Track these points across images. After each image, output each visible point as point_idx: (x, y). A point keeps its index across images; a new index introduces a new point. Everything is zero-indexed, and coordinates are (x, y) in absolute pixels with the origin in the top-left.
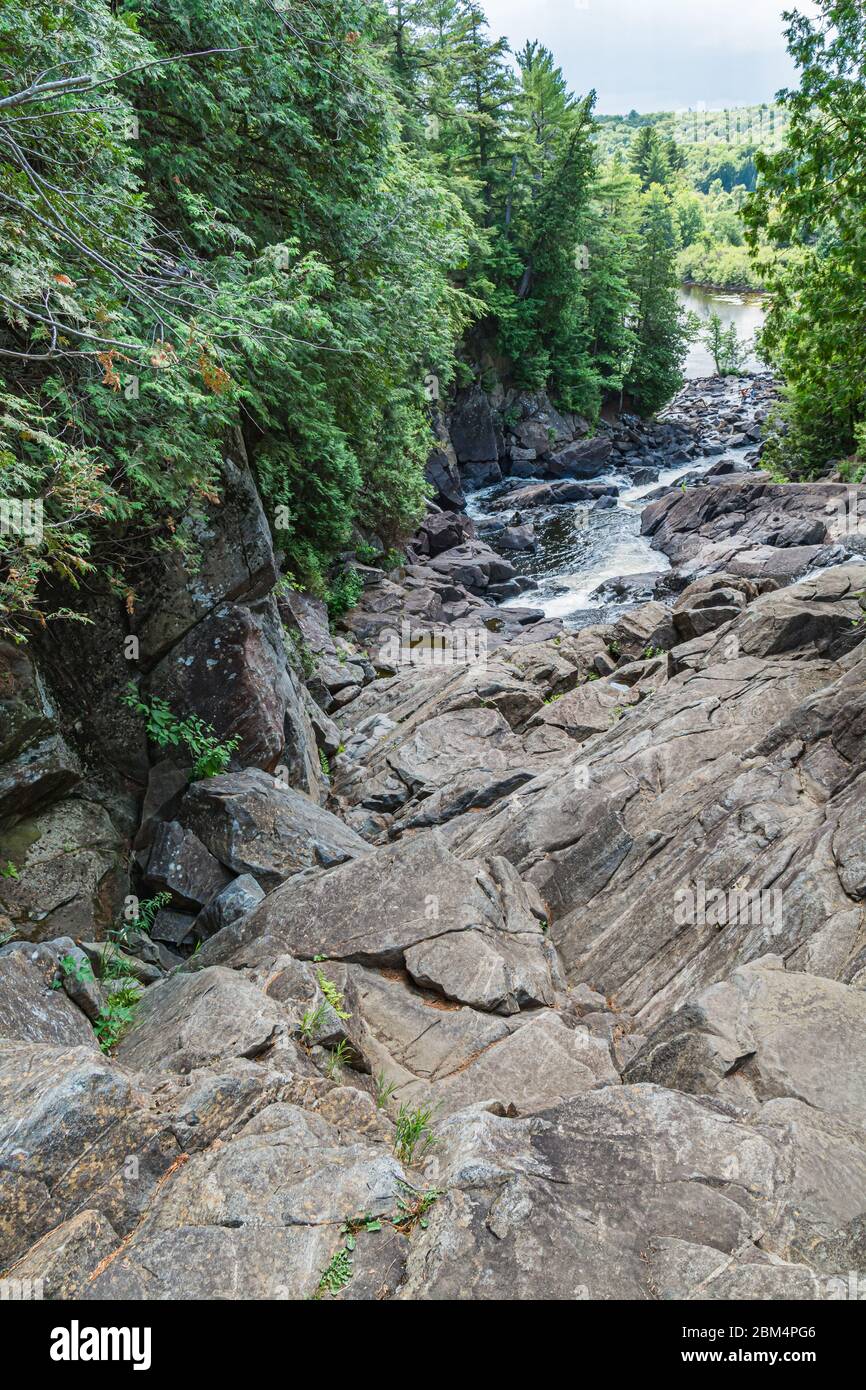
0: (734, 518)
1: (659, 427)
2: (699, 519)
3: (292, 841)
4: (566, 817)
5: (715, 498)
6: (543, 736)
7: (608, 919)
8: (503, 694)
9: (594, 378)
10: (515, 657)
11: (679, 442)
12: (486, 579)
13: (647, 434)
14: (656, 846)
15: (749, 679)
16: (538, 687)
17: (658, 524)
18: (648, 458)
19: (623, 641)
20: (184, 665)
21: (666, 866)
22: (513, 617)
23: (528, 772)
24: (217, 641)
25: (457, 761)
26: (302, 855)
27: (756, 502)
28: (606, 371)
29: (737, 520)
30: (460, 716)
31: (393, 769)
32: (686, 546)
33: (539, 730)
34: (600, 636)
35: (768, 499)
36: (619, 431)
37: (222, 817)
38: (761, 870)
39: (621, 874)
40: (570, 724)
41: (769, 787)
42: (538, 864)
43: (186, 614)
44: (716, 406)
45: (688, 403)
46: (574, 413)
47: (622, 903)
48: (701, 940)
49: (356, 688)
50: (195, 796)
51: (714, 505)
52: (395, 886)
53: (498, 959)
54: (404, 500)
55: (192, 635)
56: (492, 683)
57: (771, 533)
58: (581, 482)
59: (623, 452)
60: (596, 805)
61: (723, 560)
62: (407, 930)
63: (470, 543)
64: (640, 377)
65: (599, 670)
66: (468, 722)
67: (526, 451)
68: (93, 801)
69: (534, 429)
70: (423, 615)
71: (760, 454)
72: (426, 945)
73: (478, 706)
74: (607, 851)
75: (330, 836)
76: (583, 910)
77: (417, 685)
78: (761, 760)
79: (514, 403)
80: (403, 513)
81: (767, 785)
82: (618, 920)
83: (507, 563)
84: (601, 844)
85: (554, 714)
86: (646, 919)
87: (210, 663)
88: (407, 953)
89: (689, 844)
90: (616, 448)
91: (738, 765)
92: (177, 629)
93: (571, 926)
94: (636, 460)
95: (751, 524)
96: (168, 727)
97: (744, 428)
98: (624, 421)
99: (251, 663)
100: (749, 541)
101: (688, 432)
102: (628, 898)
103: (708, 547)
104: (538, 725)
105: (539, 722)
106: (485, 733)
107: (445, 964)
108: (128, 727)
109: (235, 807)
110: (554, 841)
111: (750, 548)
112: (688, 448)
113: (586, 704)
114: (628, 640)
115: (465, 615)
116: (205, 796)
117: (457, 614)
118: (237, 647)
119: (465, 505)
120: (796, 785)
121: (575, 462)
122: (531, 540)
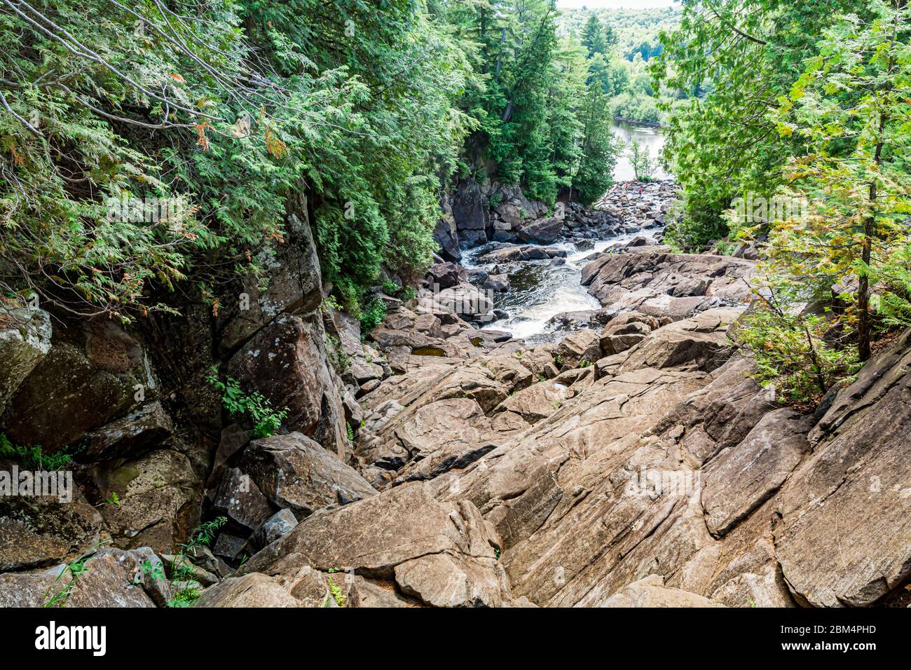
0: (645, 275)
1: (595, 213)
2: (621, 275)
3: (321, 486)
4: (517, 476)
5: (632, 262)
6: (505, 419)
7: (543, 550)
8: (479, 389)
9: (552, 177)
10: (489, 364)
11: (609, 223)
13: (587, 216)
14: (579, 497)
15: (649, 383)
16: (505, 385)
17: (593, 278)
18: (588, 233)
19: (564, 355)
20: (252, 356)
21: (585, 512)
22: (491, 337)
23: (494, 444)
24: (277, 340)
25: (445, 435)
26: (328, 496)
27: (660, 265)
28: (561, 173)
29: (647, 277)
30: (448, 403)
31: (399, 439)
32: (612, 293)
33: (503, 415)
34: (549, 351)
35: (669, 264)
36: (569, 214)
37: (271, 466)
38: (652, 516)
39: (554, 517)
40: (525, 411)
41: (659, 458)
42: (496, 508)
43: (256, 320)
44: (635, 200)
45: (616, 198)
46: (538, 200)
47: (554, 538)
48: (609, 566)
49: (377, 381)
50: (253, 450)
51: (632, 266)
52: (391, 519)
53: (462, 575)
54: (418, 252)
55: (260, 335)
56: (472, 381)
57: (670, 287)
58: (541, 248)
59: (571, 228)
60: (539, 467)
61: (637, 304)
62: (398, 552)
63: (462, 284)
64: (584, 178)
65: (547, 375)
66: (454, 407)
67: (504, 224)
68: (180, 451)
69: (510, 209)
70: (427, 333)
71: (664, 234)
72: (411, 563)
73: (462, 397)
74: (544, 499)
75: (349, 483)
76: (526, 542)
77: (420, 381)
78: (655, 438)
79: (498, 191)
80: (417, 261)
81: (657, 456)
82: (551, 550)
84: (541, 495)
85: (514, 404)
86: (570, 550)
87: (271, 355)
88: (396, 568)
89: (602, 496)
90: (567, 225)
91: (638, 441)
92: (249, 330)
93: (517, 554)
94: (580, 234)
95: (656, 280)
96: (237, 400)
97: (653, 216)
98: (572, 207)
99: (301, 357)
100: (655, 292)
101: (616, 217)
102: (558, 534)
103: (627, 295)
104: (502, 411)
105: (503, 409)
106: (465, 416)
107: (423, 578)
108: (209, 399)
109: (281, 459)
110: (508, 492)
111: (655, 296)
112: (615, 227)
113: (537, 398)
114: (569, 355)
115: (456, 334)
116: (260, 451)
117: (451, 333)
118: (291, 345)
119: (461, 258)
120: (678, 456)
121: (537, 234)
122: (505, 284)
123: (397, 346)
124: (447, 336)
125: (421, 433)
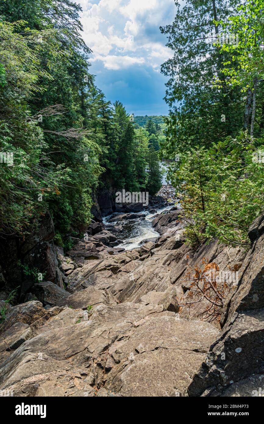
1: (156, 198)
2: (167, 222)
4: (123, 284)
5: (171, 217)
8: (112, 267)
9: (138, 185)
10: (115, 258)
11: (162, 202)
12: (109, 241)
13: (154, 200)
14: (141, 285)
15: (166, 254)
16: (121, 264)
17: (156, 224)
18: (154, 206)
19: (143, 252)
20: (32, 256)
21: (143, 288)
22: (116, 250)
24: (40, 250)
28: (141, 183)
29: (177, 222)
30: (101, 273)
31: (83, 286)
32: (164, 230)
33: (120, 273)
34: (137, 251)
37: (42, 291)
39: (134, 292)
40: (128, 271)
42: (117, 294)
43: (33, 244)
44: (172, 192)
45: (165, 191)
49: (72, 270)
50: (35, 286)
51: (171, 218)
52: (85, 296)
54: (85, 219)
55: (34, 248)
56: (109, 264)
58: (135, 214)
61: (173, 233)
63: (104, 231)
64: (150, 184)
65: (136, 258)
66: (103, 274)
67: (119, 205)
70: (91, 251)
73: (105, 270)
74: (131, 287)
77: (89, 268)
80: (84, 222)
81: (162, 269)
83: (114, 236)
85: (124, 269)
87: (38, 255)
89: (147, 283)
92: (31, 247)
94: (151, 207)
95: (180, 223)
96: (28, 271)
99: (48, 255)
101: (165, 199)
102: (135, 296)
103: (169, 230)
105: (120, 271)
106: (107, 277)
109: (45, 289)
110: (121, 289)
111: (180, 229)
112: (165, 203)
113: (132, 266)
114: (144, 252)
115: (102, 250)
116: (38, 286)
117: (100, 250)
118: (45, 251)
119: (102, 220)
120: (168, 269)
121: (133, 208)
122: (121, 229)
123: (79, 257)
124: (99, 251)
125: (91, 284)
